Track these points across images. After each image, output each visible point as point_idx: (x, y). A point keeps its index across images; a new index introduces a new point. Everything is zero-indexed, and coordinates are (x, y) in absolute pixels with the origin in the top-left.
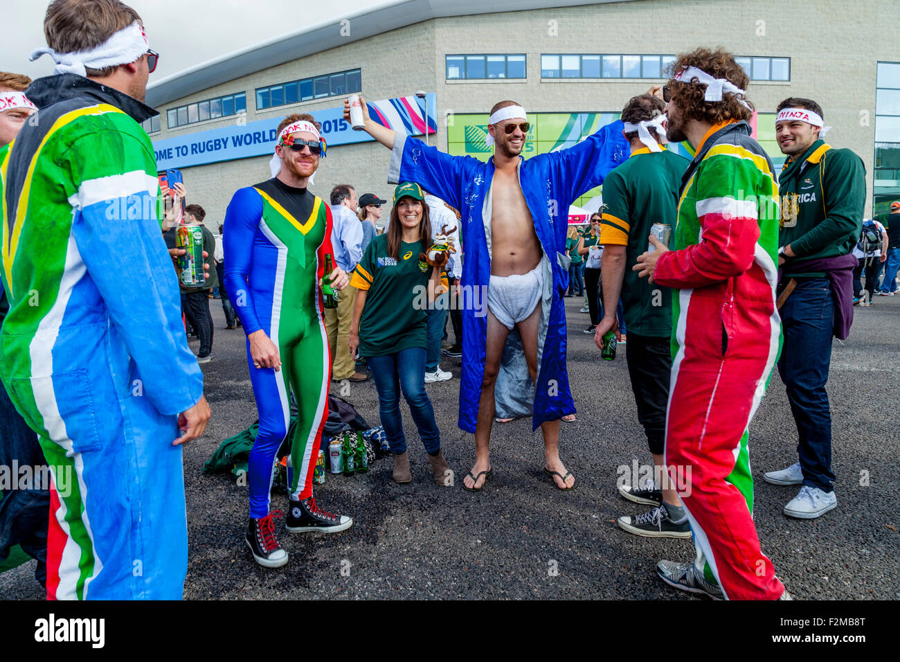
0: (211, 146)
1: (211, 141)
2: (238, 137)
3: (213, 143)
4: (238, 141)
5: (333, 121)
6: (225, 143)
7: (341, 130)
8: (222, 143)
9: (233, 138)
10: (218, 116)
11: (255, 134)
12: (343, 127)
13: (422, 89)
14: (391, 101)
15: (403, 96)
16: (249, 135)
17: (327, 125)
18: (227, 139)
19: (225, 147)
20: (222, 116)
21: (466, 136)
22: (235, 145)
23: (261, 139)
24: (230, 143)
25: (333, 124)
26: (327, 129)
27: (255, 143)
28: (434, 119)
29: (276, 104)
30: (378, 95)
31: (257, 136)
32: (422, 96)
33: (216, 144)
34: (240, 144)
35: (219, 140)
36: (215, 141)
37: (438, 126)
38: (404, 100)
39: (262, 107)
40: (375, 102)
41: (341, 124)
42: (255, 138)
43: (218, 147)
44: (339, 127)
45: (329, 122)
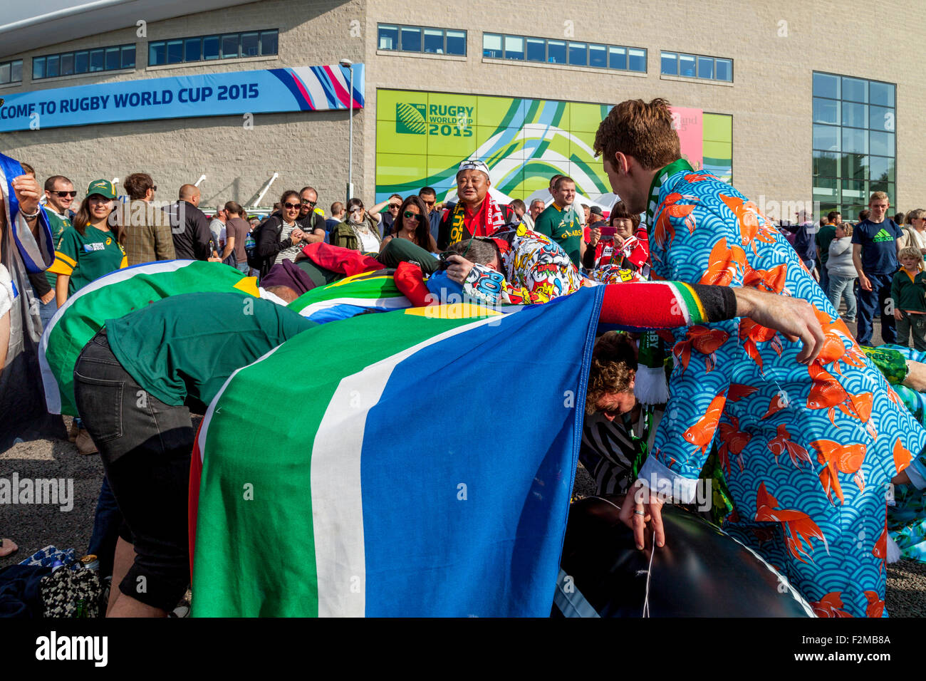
0: (87, 104)
1: (87, 99)
2: (121, 96)
3: (89, 101)
4: (121, 101)
5: (242, 86)
6: (105, 102)
7: (250, 97)
8: (101, 102)
9: (116, 96)
10: (99, 69)
11: (143, 94)
12: (253, 93)
13: (349, 58)
14: (313, 68)
15: (327, 65)
16: (137, 95)
17: (234, 90)
18: (108, 97)
19: (105, 107)
20: (104, 71)
21: (398, 115)
22: (117, 105)
23: (151, 100)
24: (111, 102)
25: (241, 90)
26: (234, 94)
27: (143, 104)
28: (362, 93)
29: (172, 61)
30: (298, 62)
31: (146, 96)
32: (346, 66)
33: (92, 103)
34: (124, 105)
35: (97, 98)
36: (92, 98)
37: (366, 101)
38: (327, 68)
39: (155, 63)
40: (292, 68)
41: (251, 90)
42: (144, 99)
43: (95, 106)
44: (248, 93)
45: (237, 87)
